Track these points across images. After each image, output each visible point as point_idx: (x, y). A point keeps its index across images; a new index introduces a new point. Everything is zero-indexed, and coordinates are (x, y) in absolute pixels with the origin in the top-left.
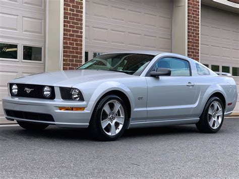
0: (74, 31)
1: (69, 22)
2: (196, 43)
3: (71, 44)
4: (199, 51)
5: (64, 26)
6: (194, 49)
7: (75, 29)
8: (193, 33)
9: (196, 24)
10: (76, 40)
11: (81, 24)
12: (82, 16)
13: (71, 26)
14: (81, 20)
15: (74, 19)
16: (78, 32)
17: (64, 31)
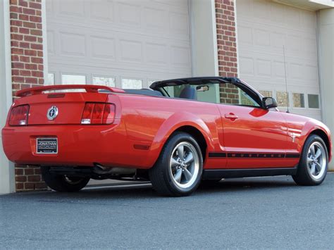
0: (27, 38)
1: (18, 23)
2: (232, 54)
3: (24, 59)
4: (238, 68)
5: (12, 30)
6: (229, 64)
7: (30, 35)
8: (225, 38)
9: (229, 23)
10: (32, 53)
11: (40, 26)
12: (40, 13)
13: (22, 30)
14: (39, 20)
15: (27, 18)
16: (34, 39)
17: (12, 38)
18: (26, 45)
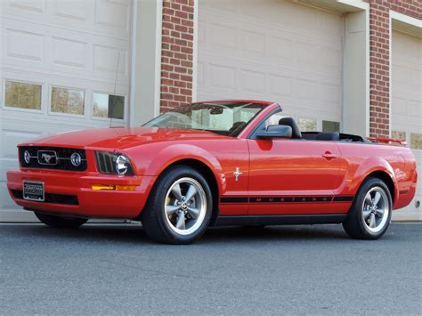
0: (177, 69)
1: (169, 54)
2: (384, 94)
3: (173, 90)
4: (390, 109)
5: (163, 60)
6: (381, 104)
7: (180, 66)
8: (378, 77)
9: (383, 62)
10: (181, 85)
11: (191, 58)
12: (191, 45)
13: (172, 61)
14: (190, 51)
15: (178, 49)
16: (184, 71)
17: (162, 68)
18: (177, 76)
